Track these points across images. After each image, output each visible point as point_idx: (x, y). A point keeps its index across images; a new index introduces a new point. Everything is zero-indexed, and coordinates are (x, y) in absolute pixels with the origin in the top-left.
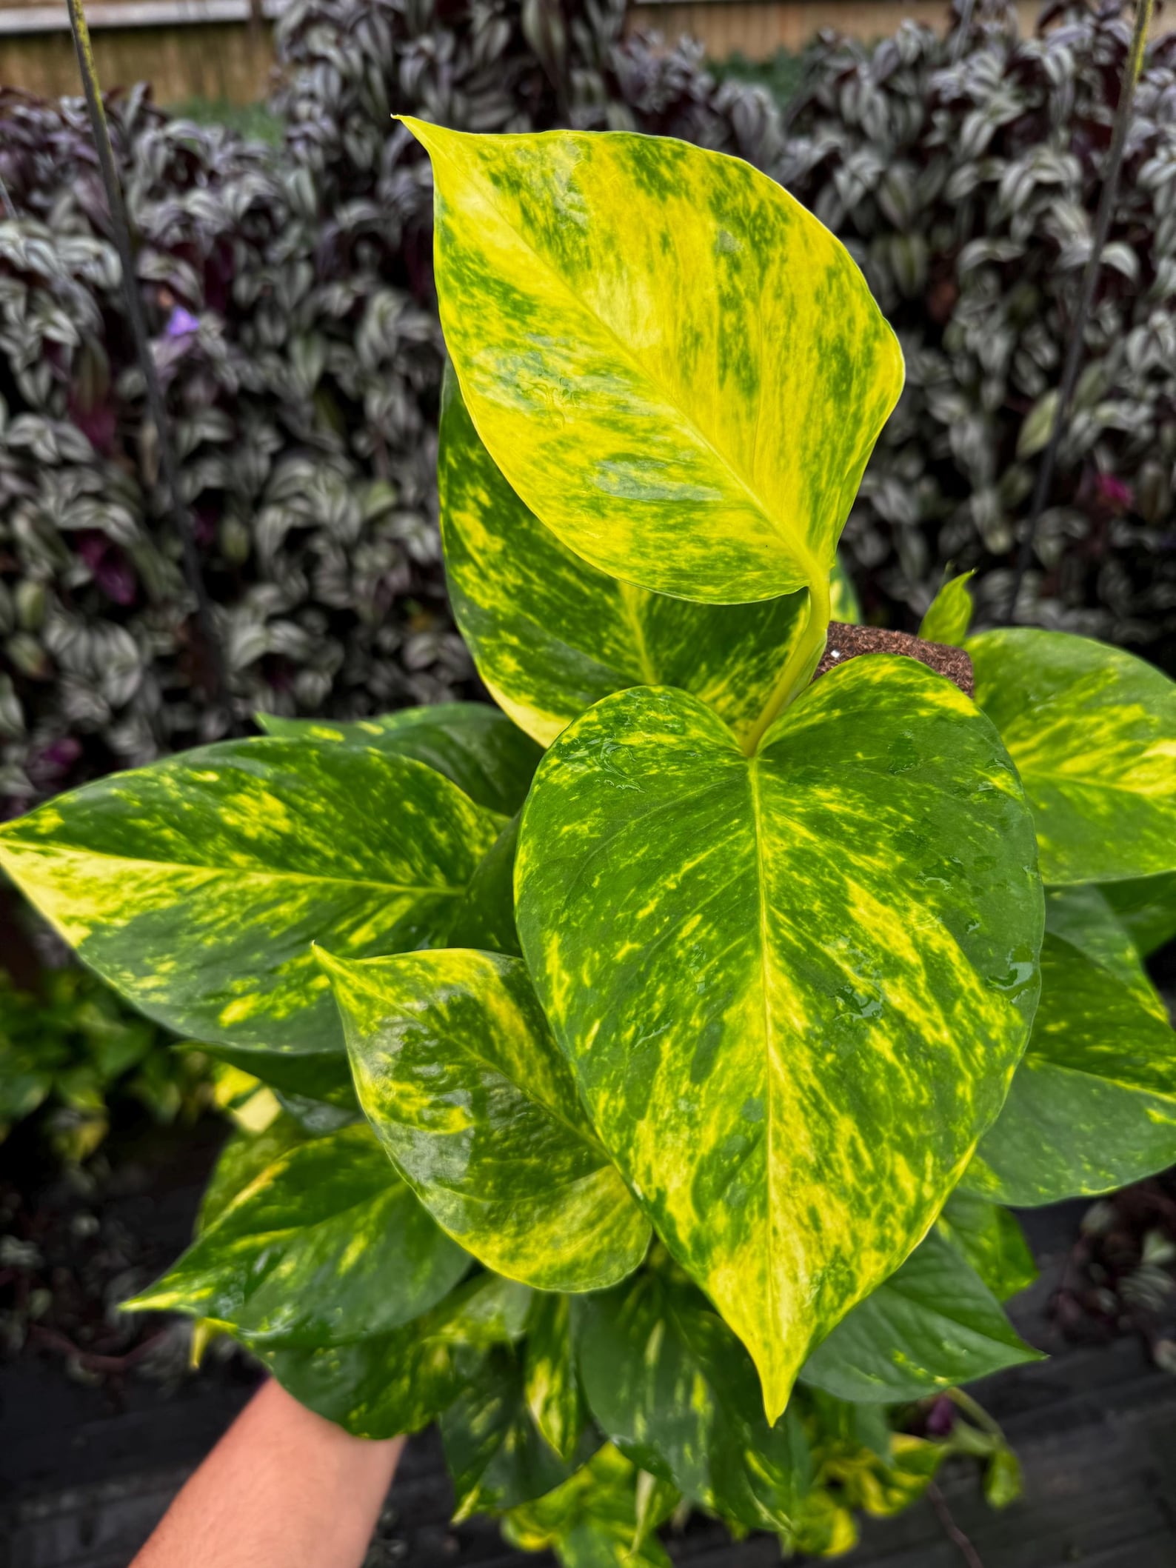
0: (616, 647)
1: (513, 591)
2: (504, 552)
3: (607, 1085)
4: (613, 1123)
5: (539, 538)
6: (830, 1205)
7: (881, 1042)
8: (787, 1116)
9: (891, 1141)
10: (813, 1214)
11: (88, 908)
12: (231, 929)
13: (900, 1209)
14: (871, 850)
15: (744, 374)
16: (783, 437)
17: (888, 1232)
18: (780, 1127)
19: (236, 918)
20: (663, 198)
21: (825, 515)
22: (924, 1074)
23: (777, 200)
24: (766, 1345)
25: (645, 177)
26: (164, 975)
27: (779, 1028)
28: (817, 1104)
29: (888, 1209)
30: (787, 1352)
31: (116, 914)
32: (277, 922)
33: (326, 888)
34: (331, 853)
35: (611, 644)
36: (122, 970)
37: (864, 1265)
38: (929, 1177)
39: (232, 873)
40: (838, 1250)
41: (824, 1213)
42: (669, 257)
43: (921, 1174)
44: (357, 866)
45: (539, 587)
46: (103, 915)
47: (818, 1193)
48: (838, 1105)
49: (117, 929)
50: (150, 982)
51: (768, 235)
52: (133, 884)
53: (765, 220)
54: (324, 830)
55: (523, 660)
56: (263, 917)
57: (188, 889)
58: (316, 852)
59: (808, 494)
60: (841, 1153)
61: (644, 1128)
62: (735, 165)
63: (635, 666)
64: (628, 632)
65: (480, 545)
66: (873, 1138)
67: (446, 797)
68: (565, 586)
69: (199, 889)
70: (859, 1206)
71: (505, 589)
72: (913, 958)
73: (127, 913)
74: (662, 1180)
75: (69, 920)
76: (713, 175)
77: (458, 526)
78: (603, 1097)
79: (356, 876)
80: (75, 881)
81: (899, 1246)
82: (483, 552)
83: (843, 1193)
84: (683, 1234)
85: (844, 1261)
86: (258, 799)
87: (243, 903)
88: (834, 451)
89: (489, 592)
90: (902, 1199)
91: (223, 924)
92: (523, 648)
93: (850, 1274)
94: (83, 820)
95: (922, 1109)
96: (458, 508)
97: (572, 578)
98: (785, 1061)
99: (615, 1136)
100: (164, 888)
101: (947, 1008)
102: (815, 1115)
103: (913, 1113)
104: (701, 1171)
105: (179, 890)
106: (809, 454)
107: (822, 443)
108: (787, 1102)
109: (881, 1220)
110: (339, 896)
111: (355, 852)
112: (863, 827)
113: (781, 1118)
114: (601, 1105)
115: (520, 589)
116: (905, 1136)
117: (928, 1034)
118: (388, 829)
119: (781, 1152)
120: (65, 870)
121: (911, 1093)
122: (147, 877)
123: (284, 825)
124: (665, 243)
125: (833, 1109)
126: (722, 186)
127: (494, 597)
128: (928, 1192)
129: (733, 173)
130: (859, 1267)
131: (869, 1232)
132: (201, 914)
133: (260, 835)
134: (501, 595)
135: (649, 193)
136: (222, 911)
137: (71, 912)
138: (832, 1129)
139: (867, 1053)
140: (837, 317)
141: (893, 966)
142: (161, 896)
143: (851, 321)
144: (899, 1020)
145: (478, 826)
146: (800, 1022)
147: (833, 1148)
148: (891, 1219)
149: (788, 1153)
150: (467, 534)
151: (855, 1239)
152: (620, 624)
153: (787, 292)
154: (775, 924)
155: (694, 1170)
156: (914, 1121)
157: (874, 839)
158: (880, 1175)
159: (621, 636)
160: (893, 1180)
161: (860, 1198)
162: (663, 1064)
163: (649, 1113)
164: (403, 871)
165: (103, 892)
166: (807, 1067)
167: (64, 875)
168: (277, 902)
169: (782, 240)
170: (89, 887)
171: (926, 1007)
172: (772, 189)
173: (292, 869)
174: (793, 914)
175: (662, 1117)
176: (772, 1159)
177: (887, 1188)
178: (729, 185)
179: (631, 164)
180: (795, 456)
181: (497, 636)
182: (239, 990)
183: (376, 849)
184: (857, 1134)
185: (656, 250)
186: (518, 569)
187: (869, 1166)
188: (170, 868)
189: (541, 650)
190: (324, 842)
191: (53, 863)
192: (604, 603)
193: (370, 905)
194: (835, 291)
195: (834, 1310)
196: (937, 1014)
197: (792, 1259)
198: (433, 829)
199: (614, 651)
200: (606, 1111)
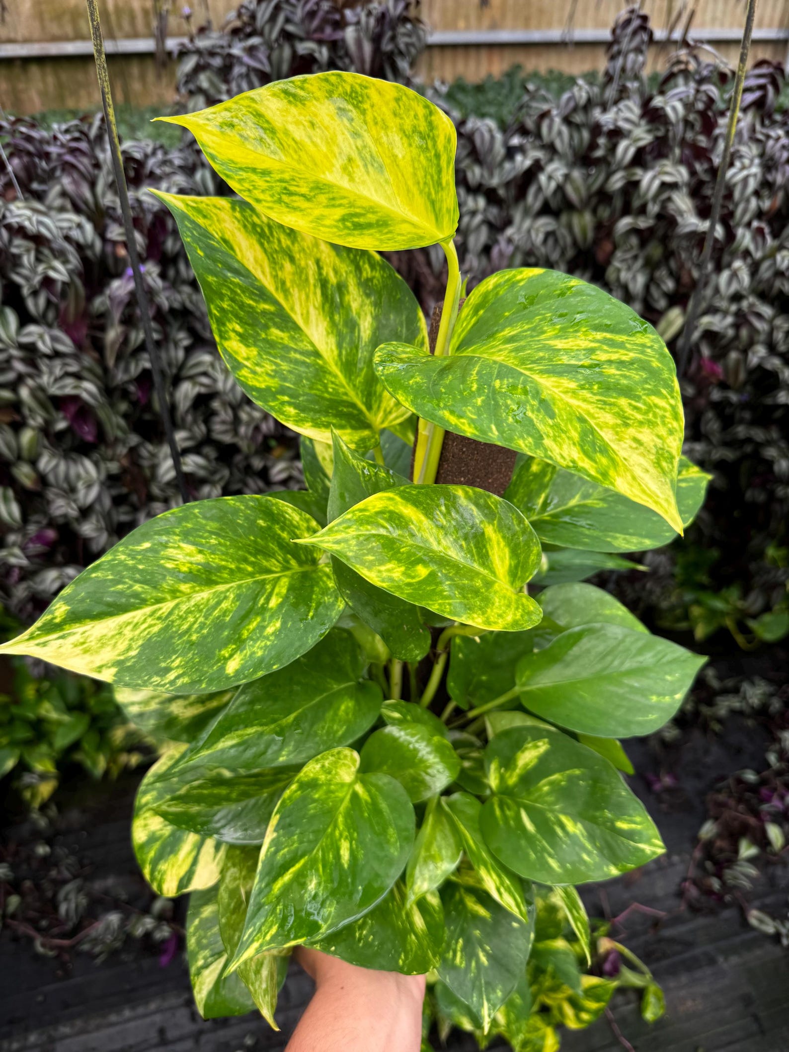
0: (333, 386)
1: (273, 374)
2: (259, 354)
3: (519, 438)
4: (533, 447)
5: (273, 340)
6: (640, 432)
7: (612, 371)
8: (596, 415)
9: (644, 394)
10: (636, 440)
11: (108, 655)
12: (202, 626)
13: (668, 414)
14: (543, 332)
15: (376, 165)
16: (406, 184)
17: (670, 426)
18: (597, 421)
19: (201, 619)
20: (304, 105)
21: (440, 210)
22: (636, 369)
23: (359, 81)
24: (656, 502)
25: (291, 99)
26: (178, 667)
27: (566, 392)
28: (605, 403)
29: (663, 417)
30: (667, 500)
31: (129, 648)
32: (225, 613)
33: (239, 587)
34: (233, 566)
35: (330, 385)
36: (150, 678)
37: (671, 444)
38: (669, 397)
39: (184, 599)
40: (655, 446)
41: (640, 436)
42: (317, 130)
43: (666, 398)
44: (250, 569)
45: (285, 366)
46: (119, 655)
47: (632, 431)
48: (613, 397)
49: (133, 657)
50: (171, 676)
51: (360, 98)
52: (130, 627)
53: (356, 93)
54: (223, 554)
55: (296, 406)
56: (216, 613)
57: (164, 616)
58: (225, 568)
59: (428, 204)
60: (629, 411)
61: (547, 442)
62: (333, 74)
63: (346, 394)
64: (336, 376)
65: (245, 355)
66: (638, 398)
67: (278, 509)
68: (296, 362)
69: (170, 613)
70: (651, 424)
71: (268, 374)
72: (596, 345)
73: (134, 646)
74: (570, 456)
75: (99, 669)
76: (324, 84)
77: (229, 350)
78: (521, 442)
79: (252, 575)
80: (93, 643)
81: (678, 428)
82: (248, 359)
83: (641, 423)
84: (593, 472)
85: (662, 449)
86: (179, 547)
87: (200, 611)
88: (432, 177)
89: (261, 379)
90: (665, 410)
91: (196, 626)
92: (293, 401)
93: (667, 451)
94: (82, 600)
95: (646, 378)
96: (226, 339)
97: (298, 356)
98: (579, 400)
99: (538, 451)
100: (150, 621)
101: (625, 348)
102: (608, 407)
103: (645, 381)
104: (582, 447)
105: (159, 618)
106: (422, 185)
107: (425, 176)
108: (592, 411)
109: (664, 424)
110: (248, 588)
111: (245, 560)
112: (533, 329)
113: (595, 418)
114: (523, 445)
115: (275, 371)
116: (648, 389)
117: (624, 358)
118: (255, 542)
119: (605, 429)
120: (82, 640)
121: (637, 377)
122: (136, 621)
123: (200, 558)
124: (313, 125)
125: (612, 400)
126: (329, 87)
127: (265, 381)
128: (672, 402)
129: (333, 79)
130: (669, 447)
131: (662, 431)
132: (180, 626)
133: (190, 569)
134: (267, 378)
135: (296, 106)
136: (191, 619)
137: (98, 664)
138: (618, 406)
139: (609, 376)
140: (408, 117)
141: (592, 351)
142: (150, 626)
143: (416, 116)
144: (610, 362)
145: (301, 519)
146: (573, 385)
147: (624, 412)
148: (667, 420)
149: (608, 427)
150: (236, 353)
151: (659, 437)
152: (330, 373)
153: (379, 119)
154: (530, 369)
155: (579, 448)
156: (647, 383)
157: (542, 328)
158: (650, 408)
159: (333, 379)
160: (656, 406)
161: (649, 421)
162: (535, 420)
163: (544, 436)
164: (273, 564)
165: (114, 641)
166: (589, 395)
167: (83, 643)
168: (219, 603)
169: (368, 97)
170: (102, 642)
171: (617, 352)
172: (354, 77)
173: (216, 583)
174: (533, 362)
175: (552, 434)
176: (602, 434)
177: (657, 410)
178: (333, 85)
179: (282, 95)
180: (415, 190)
181: (278, 399)
182: (227, 655)
183: (255, 556)
184: (629, 401)
185: (310, 130)
186: (271, 361)
187: (643, 407)
188: (148, 610)
189: (301, 399)
190: (227, 561)
191: (72, 640)
192: (318, 364)
193: (268, 587)
194: (402, 107)
195: (671, 470)
196: (622, 351)
197: (640, 465)
198: (279, 532)
199: (333, 389)
200: (526, 446)
